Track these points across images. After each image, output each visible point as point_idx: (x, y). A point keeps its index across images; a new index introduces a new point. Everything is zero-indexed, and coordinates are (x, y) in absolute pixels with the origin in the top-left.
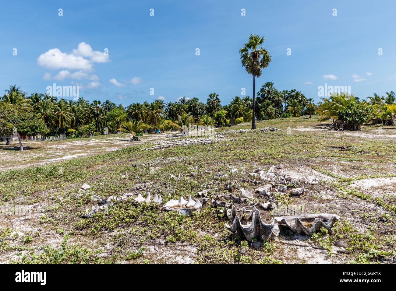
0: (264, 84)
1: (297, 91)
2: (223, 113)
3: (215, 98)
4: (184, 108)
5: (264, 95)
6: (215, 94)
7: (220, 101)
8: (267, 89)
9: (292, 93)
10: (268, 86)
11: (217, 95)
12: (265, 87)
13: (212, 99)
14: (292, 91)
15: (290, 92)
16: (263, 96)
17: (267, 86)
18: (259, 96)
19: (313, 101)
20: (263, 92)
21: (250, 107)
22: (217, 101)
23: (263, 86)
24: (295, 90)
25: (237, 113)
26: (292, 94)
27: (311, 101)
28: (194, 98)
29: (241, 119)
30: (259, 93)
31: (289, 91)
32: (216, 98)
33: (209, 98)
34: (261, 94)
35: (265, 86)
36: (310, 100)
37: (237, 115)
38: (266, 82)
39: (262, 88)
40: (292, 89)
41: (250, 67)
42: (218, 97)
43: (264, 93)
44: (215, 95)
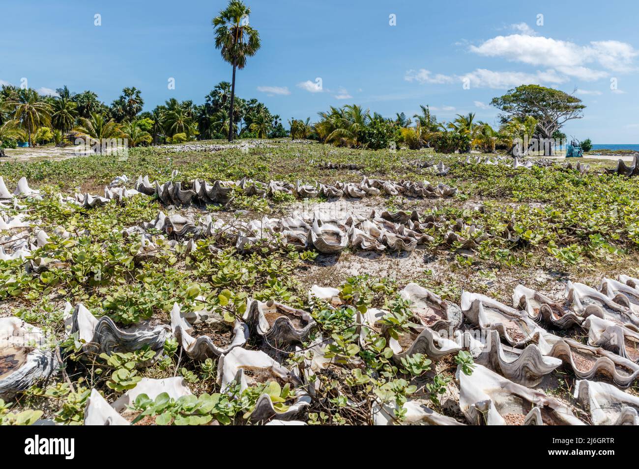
0: (217, 84)
1: (260, 101)
2: (148, 123)
3: (134, 97)
4: (68, 108)
5: (218, 100)
6: (134, 89)
7: (143, 102)
8: (222, 92)
9: (251, 103)
10: (224, 89)
11: (139, 92)
12: (219, 89)
13: (129, 96)
14: (252, 101)
15: (248, 102)
16: (215, 103)
17: (222, 88)
18: (209, 102)
19: (280, 119)
20: (215, 96)
21: (192, 118)
22: (138, 101)
23: (216, 87)
24: (256, 101)
25: (176, 126)
26: (251, 105)
27: (278, 119)
28: (88, 92)
29: (182, 135)
30: (208, 96)
31: (247, 100)
32: (137, 96)
33: (124, 95)
34: (212, 99)
35: (219, 87)
36: (277, 117)
37: (174, 129)
38: (221, 81)
39: (213, 89)
40: (253, 98)
41: (229, 51)
42: (140, 95)
43: (217, 98)
44: (135, 92)
